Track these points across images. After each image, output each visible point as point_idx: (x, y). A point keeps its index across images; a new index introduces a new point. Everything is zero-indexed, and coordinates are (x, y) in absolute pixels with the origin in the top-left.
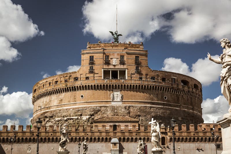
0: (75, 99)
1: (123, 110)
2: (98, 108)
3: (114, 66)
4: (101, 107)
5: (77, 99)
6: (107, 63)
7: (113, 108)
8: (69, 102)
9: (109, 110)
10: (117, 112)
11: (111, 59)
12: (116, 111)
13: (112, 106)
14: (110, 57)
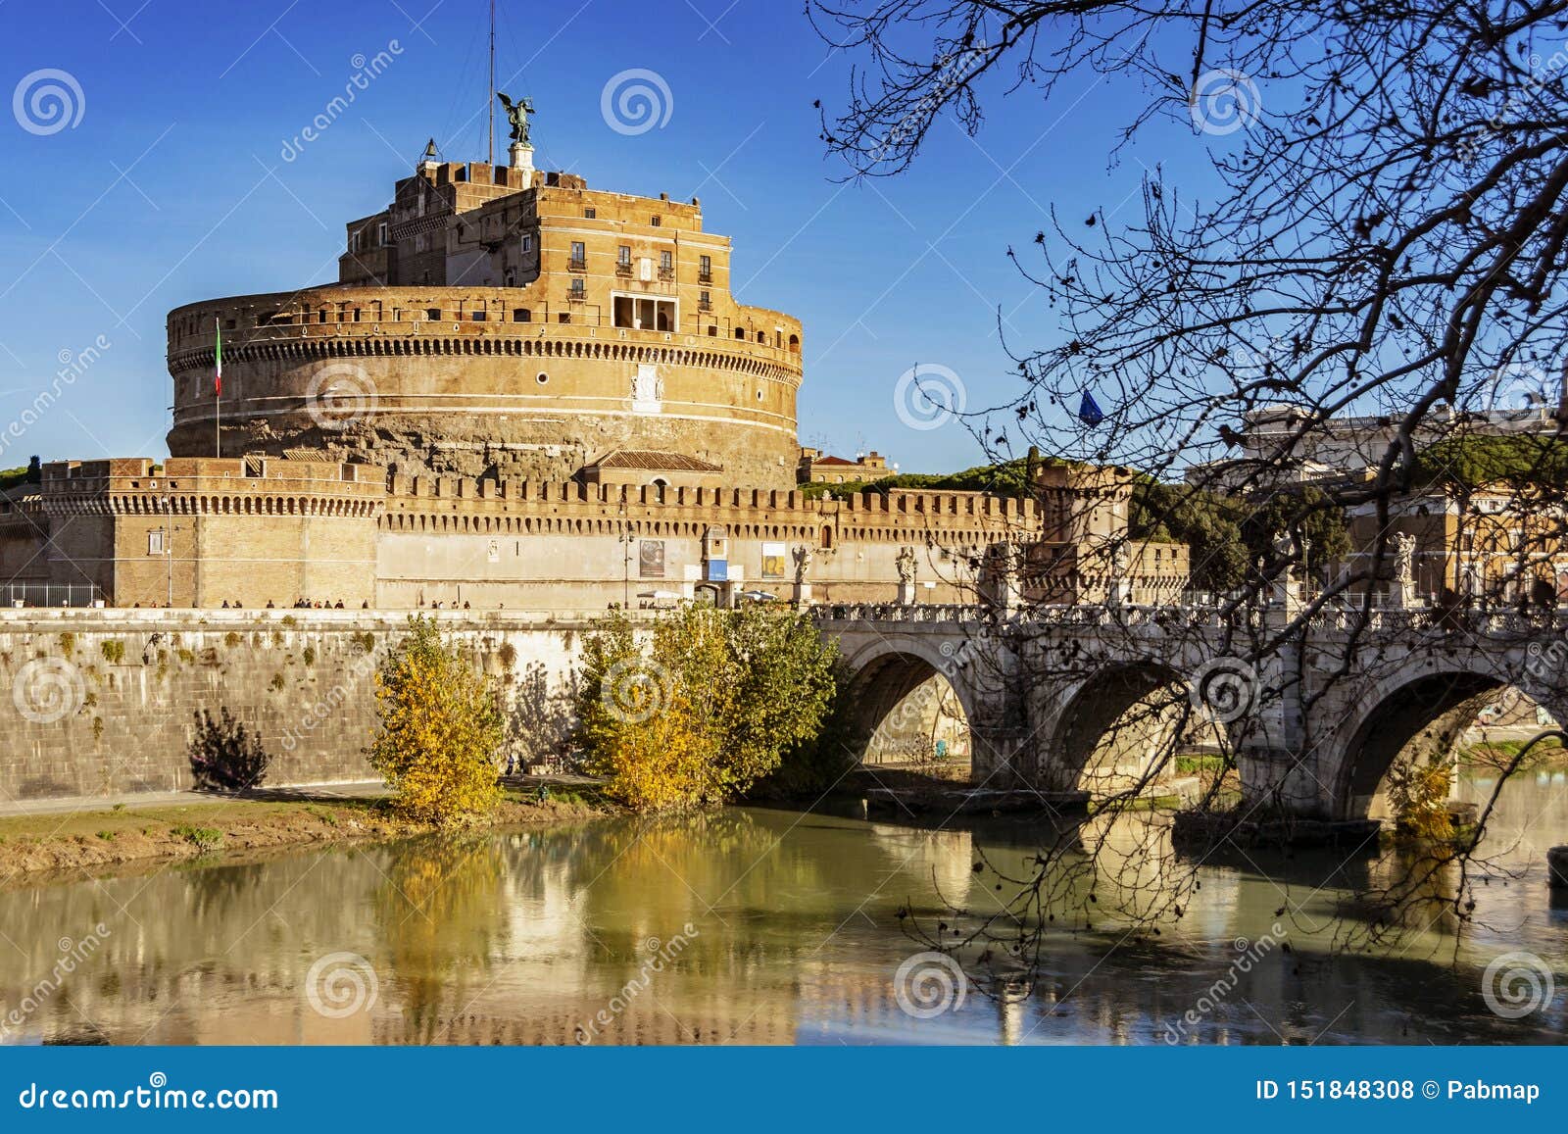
0: (516, 383)
1: (664, 432)
2: (595, 420)
3: (646, 284)
4: (603, 418)
5: (523, 385)
6: (625, 270)
7: (638, 424)
8: (491, 390)
9: (625, 428)
10: (646, 439)
11: (637, 259)
12: (644, 433)
13: (636, 419)
14: (635, 253)
